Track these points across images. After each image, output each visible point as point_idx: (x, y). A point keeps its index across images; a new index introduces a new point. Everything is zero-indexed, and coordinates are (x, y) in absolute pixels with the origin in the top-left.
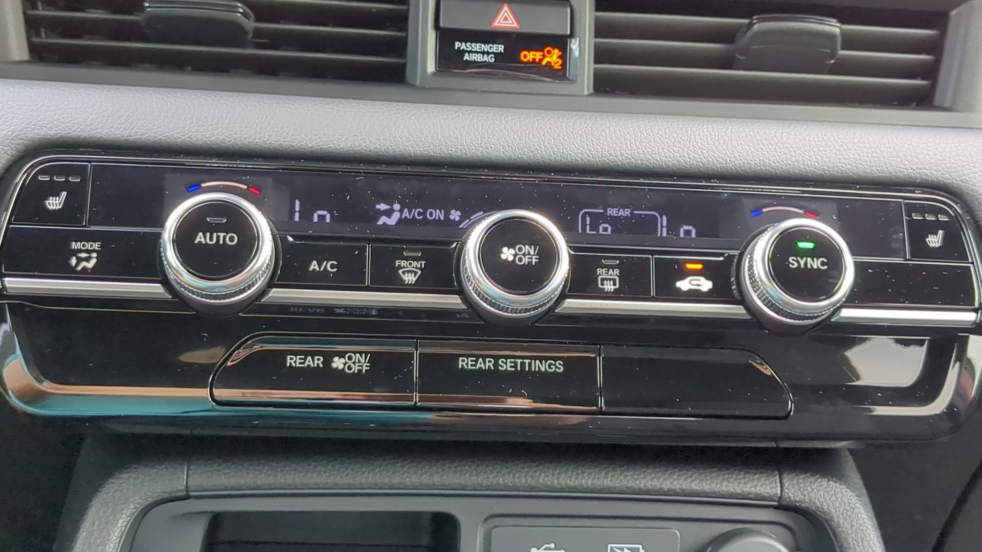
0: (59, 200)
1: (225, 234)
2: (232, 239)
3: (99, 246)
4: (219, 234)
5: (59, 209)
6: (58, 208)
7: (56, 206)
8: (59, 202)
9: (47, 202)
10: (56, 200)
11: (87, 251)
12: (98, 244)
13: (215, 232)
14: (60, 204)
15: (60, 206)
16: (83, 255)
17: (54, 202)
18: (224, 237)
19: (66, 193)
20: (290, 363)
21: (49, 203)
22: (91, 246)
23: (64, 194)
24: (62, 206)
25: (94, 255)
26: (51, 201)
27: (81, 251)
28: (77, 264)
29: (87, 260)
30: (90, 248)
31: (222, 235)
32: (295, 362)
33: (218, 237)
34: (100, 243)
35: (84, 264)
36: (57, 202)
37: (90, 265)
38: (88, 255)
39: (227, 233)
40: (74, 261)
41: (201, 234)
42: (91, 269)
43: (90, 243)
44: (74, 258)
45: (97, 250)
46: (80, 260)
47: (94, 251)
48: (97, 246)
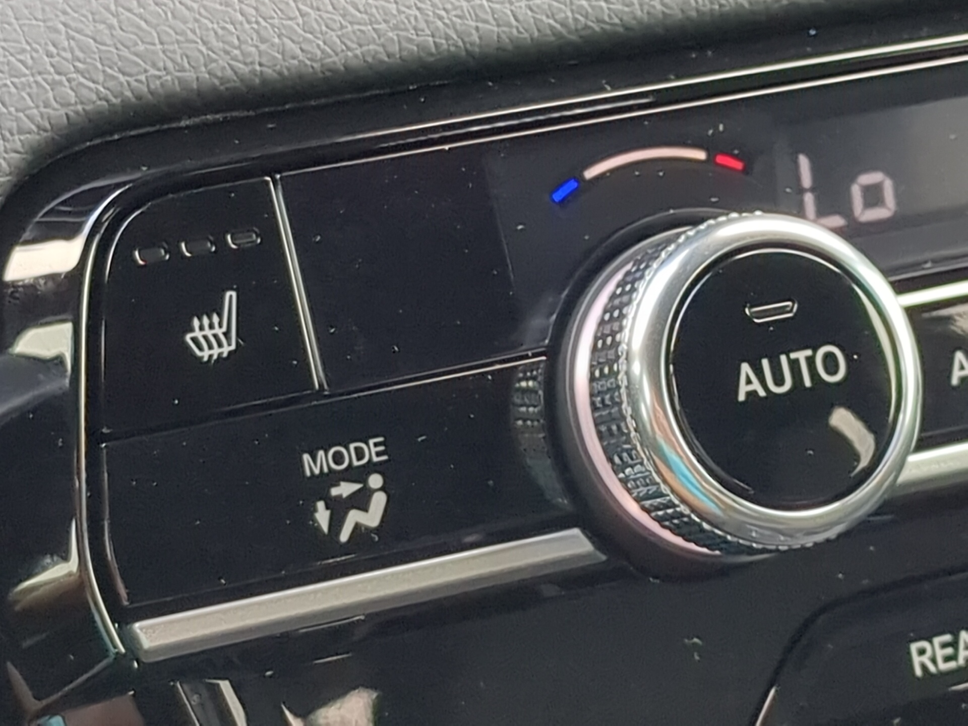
0: (220, 326)
1: (809, 352)
2: (831, 363)
3: (381, 448)
4: (793, 356)
5: (230, 353)
6: (226, 350)
7: (220, 345)
8: (224, 329)
9: (188, 337)
10: (211, 326)
11: (351, 474)
12: (376, 445)
13: (782, 353)
14: (227, 334)
15: (229, 345)
16: (345, 489)
17: (208, 332)
18: (811, 361)
19: (234, 294)
20: (924, 667)
21: (194, 340)
22: (360, 454)
23: (231, 296)
24: (237, 343)
25: (375, 481)
26: (198, 334)
27: (334, 478)
28: (336, 522)
29: (361, 501)
30: (356, 463)
31: (801, 356)
32: (934, 660)
33: (794, 365)
34: (380, 439)
35: (354, 517)
36: (220, 332)
37: (372, 517)
38: (357, 487)
39: (815, 350)
40: (322, 516)
41: (746, 369)
42: (377, 530)
43: (352, 446)
44: (321, 505)
45: (381, 463)
46: (339, 509)
47: (371, 468)
48: (374, 450)
